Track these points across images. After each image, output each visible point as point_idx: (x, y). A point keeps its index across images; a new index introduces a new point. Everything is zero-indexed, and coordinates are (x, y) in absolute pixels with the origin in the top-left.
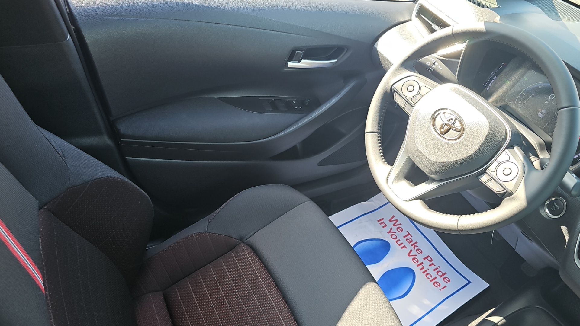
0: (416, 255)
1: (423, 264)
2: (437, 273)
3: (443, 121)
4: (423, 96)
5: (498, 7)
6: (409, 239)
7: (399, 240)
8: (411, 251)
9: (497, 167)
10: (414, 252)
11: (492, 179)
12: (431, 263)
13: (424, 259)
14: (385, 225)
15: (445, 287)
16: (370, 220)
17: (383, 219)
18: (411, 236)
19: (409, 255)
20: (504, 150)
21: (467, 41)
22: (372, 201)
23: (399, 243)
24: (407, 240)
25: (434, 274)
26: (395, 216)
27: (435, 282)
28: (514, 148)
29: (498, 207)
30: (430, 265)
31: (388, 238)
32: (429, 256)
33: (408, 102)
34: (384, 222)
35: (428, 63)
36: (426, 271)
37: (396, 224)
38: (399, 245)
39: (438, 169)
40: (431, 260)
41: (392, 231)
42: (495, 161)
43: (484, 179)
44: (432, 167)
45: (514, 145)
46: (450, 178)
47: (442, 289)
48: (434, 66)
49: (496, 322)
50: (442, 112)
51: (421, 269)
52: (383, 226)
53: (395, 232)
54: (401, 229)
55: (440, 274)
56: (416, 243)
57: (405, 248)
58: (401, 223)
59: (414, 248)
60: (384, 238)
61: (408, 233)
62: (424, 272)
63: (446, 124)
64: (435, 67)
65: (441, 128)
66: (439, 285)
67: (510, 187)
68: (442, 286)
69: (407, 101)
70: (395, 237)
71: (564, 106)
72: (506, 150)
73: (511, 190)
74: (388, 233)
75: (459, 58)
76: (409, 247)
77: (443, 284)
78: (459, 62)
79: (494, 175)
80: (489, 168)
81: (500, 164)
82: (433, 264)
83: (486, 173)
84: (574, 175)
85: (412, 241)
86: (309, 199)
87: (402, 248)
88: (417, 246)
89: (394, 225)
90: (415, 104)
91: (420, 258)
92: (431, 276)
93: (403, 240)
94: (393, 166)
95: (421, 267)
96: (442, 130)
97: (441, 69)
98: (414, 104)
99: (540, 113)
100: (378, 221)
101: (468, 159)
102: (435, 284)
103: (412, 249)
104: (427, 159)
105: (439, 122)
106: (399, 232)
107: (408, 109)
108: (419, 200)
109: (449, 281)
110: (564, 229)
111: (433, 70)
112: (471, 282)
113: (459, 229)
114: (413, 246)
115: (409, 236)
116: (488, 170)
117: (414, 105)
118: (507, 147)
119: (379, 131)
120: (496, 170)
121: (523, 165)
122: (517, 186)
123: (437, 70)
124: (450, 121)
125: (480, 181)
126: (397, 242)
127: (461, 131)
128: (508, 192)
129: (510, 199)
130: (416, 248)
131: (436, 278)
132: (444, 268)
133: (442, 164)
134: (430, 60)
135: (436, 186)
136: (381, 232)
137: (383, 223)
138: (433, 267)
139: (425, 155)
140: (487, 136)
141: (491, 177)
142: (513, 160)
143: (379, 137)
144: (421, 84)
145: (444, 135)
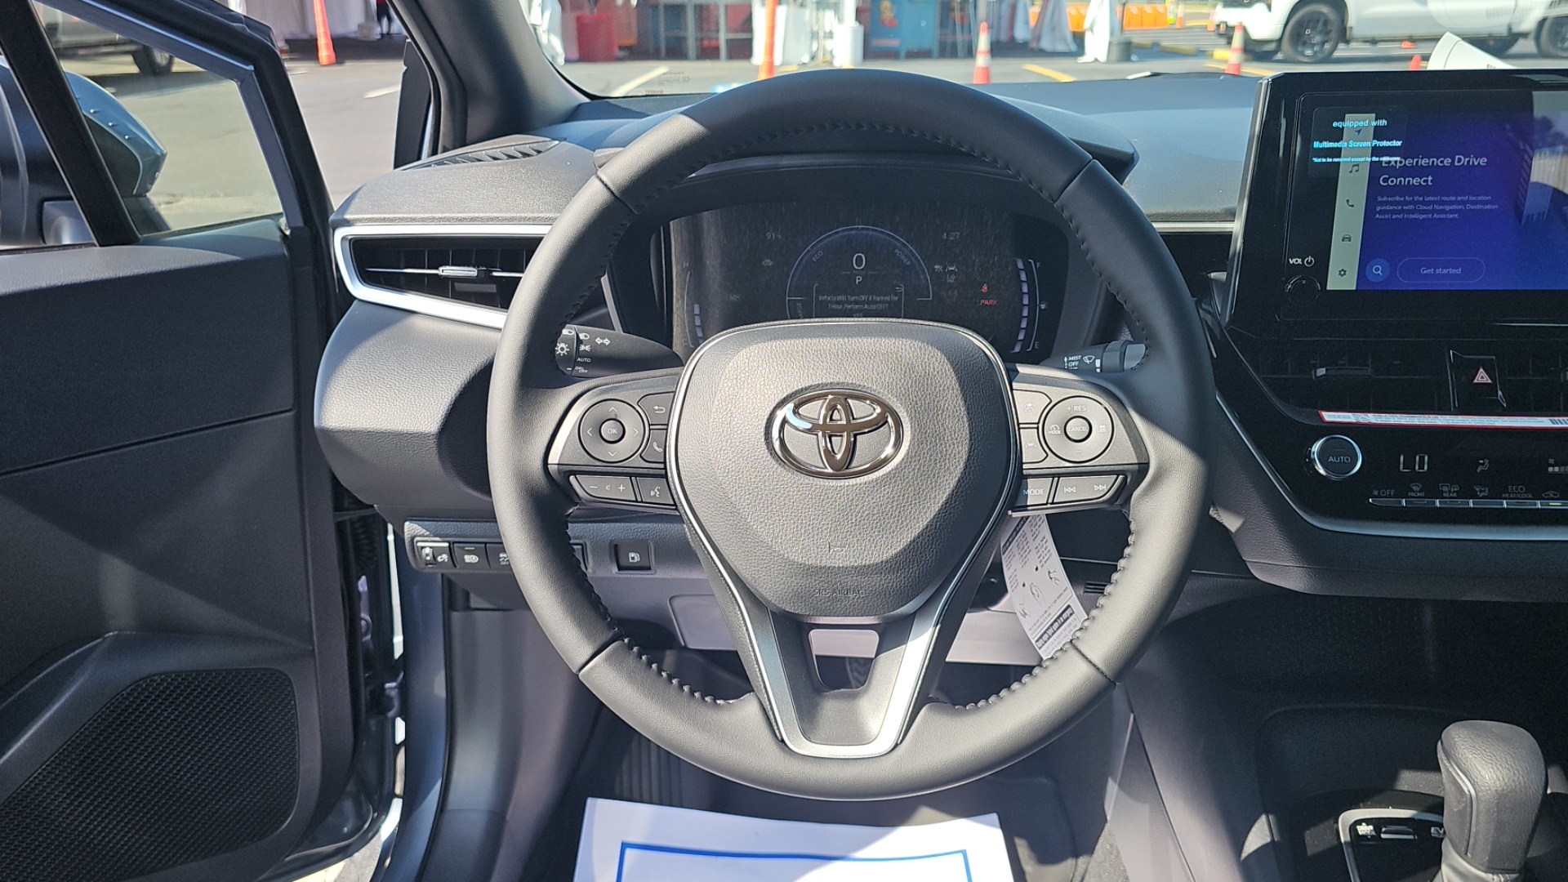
3: (816, 433)
4: (667, 425)
5: (557, 142)
9: (1042, 441)
11: (1056, 479)
20: (1012, 389)
28: (1018, 372)
29: (1131, 536)
33: (636, 475)
35: (562, 349)
39: (915, 572)
42: (1021, 430)
43: (1038, 495)
44: (891, 581)
45: (1015, 364)
48: (582, 348)
50: (785, 411)
63: (831, 435)
64: (587, 348)
65: (827, 454)
67: (1124, 455)
69: (630, 475)
72: (1015, 385)
73: (1136, 462)
75: (604, 303)
79: (1051, 465)
80: (1025, 460)
81: (1040, 426)
83: (1027, 477)
90: (665, 463)
94: (751, 689)
96: (837, 458)
97: (607, 342)
98: (662, 466)
101: (969, 474)
104: (862, 571)
105: (807, 448)
107: (652, 493)
108: (925, 709)
111: (585, 360)
116: (1025, 466)
117: (665, 468)
118: (1014, 378)
119: (618, 631)
120: (1047, 450)
122: (1137, 442)
123: (599, 352)
124: (836, 416)
127: (887, 417)
128: (1132, 472)
129: (1154, 484)
135: (931, 630)
139: (845, 564)
140: (960, 380)
141: (1053, 476)
142: (1057, 393)
143: (630, 647)
144: (632, 396)
145: (853, 465)
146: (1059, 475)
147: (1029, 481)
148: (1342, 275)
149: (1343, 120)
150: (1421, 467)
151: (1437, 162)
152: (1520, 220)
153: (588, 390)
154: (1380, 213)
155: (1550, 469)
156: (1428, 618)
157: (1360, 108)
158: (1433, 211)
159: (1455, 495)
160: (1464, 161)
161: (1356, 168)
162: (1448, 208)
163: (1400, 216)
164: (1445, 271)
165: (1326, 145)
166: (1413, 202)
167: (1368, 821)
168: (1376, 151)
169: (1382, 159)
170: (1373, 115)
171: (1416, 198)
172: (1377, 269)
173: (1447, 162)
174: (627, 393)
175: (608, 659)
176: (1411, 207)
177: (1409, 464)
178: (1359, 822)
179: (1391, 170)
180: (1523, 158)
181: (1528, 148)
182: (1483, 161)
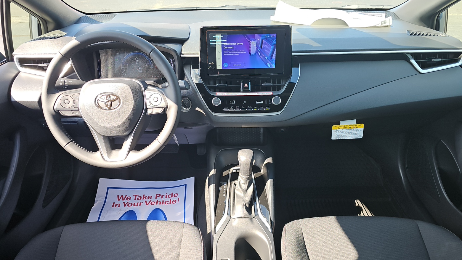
0: (151, 201)
1: (158, 201)
2: (169, 197)
3: (104, 102)
4: (78, 100)
5: (66, 33)
6: (138, 198)
7: (134, 204)
8: (146, 201)
9: (150, 102)
10: (148, 201)
12: (161, 196)
13: (156, 198)
14: (118, 205)
15: (179, 198)
16: (108, 211)
17: (114, 203)
18: (138, 195)
19: (147, 204)
21: (70, 59)
22: (97, 201)
23: (136, 204)
24: (138, 199)
25: (168, 199)
26: (118, 195)
27: (173, 202)
28: (148, 88)
29: (167, 118)
30: (162, 198)
31: (128, 209)
32: (157, 195)
33: (73, 110)
34: (116, 203)
35: (61, 84)
36: (163, 202)
37: (124, 198)
38: (137, 205)
39: (125, 127)
40: (160, 195)
41: (126, 203)
42: (146, 100)
43: (150, 112)
44: (121, 129)
45: (146, 87)
46: (134, 127)
47: (178, 200)
48: (66, 83)
49: (213, 173)
50: (98, 98)
51: (160, 204)
52: (118, 206)
53: (128, 202)
54: (129, 198)
55: (170, 196)
56: (144, 195)
57: (141, 204)
58: (126, 195)
59: (146, 199)
60: (126, 211)
61: (135, 196)
62: (163, 204)
63: (107, 102)
64: (67, 83)
65: (107, 106)
66: (176, 201)
67: (163, 104)
68: (177, 200)
69: (71, 110)
70: (131, 204)
71: (150, 51)
72: (146, 91)
73: (165, 105)
74: (125, 206)
75: (75, 72)
76: (143, 201)
77: (176, 198)
78: (76, 74)
79: (152, 106)
80: (147, 105)
81: (149, 99)
82: (162, 196)
83: (148, 108)
84: (180, 80)
85: (141, 197)
86: (63, 226)
87: (140, 205)
88: (146, 196)
89: (123, 199)
90: (78, 108)
91: (154, 200)
92: (168, 201)
93: (136, 201)
94: (99, 150)
95: (159, 203)
96: (108, 106)
97: (71, 82)
99: (139, 71)
100: (113, 206)
102: (174, 202)
103: (146, 200)
104: (114, 127)
105: (102, 104)
106: (130, 200)
107: (77, 114)
108: (131, 152)
109: (177, 194)
110: (197, 109)
111: (67, 86)
112: (186, 184)
113: (162, 144)
114: (144, 199)
115: (137, 196)
116: (147, 106)
118: (145, 90)
119: (72, 140)
120: (151, 103)
121: (158, 91)
122: (166, 101)
123: (70, 84)
124: (108, 98)
125: (149, 115)
126: (134, 205)
127: (118, 98)
128: (165, 107)
129: (169, 109)
130: (147, 198)
131: (170, 200)
132: (169, 192)
133: (124, 123)
134: (60, 81)
135: (132, 137)
136: (121, 210)
137: (116, 205)
138: (164, 197)
139: (112, 126)
140: (132, 91)
141: (152, 108)
142: (152, 93)
143: (74, 143)
144: (71, 95)
145: (112, 108)
146: (153, 108)
147: (148, 109)
148: (219, 66)
149: (215, 36)
150: (234, 103)
151: (234, 44)
152: (251, 55)
153: (63, 93)
154: (225, 54)
155: (256, 103)
156: (262, 130)
157: (218, 33)
158: (234, 53)
159: (238, 108)
160: (239, 44)
161: (219, 45)
162: (237, 53)
163: (228, 55)
164: (238, 65)
165: (212, 41)
166: (231, 52)
167: (235, 169)
168: (222, 42)
169: (223, 43)
170: (221, 35)
171: (231, 51)
172: (226, 65)
173: (236, 44)
174: (70, 94)
175: (69, 145)
176: (230, 53)
177: (231, 102)
178: (233, 170)
179: (225, 45)
180: (249, 43)
181: (250, 41)
182: (242, 44)
